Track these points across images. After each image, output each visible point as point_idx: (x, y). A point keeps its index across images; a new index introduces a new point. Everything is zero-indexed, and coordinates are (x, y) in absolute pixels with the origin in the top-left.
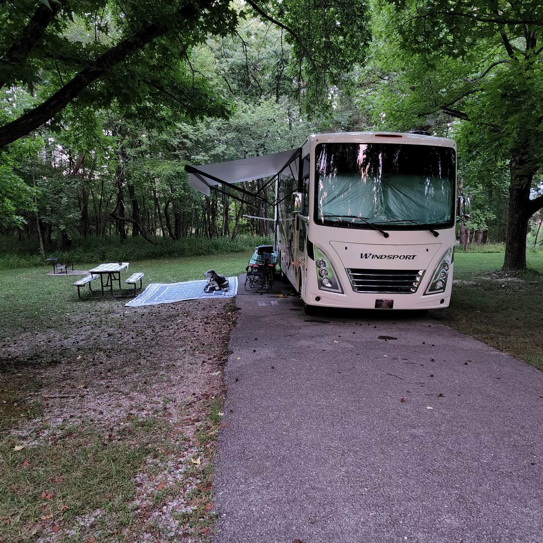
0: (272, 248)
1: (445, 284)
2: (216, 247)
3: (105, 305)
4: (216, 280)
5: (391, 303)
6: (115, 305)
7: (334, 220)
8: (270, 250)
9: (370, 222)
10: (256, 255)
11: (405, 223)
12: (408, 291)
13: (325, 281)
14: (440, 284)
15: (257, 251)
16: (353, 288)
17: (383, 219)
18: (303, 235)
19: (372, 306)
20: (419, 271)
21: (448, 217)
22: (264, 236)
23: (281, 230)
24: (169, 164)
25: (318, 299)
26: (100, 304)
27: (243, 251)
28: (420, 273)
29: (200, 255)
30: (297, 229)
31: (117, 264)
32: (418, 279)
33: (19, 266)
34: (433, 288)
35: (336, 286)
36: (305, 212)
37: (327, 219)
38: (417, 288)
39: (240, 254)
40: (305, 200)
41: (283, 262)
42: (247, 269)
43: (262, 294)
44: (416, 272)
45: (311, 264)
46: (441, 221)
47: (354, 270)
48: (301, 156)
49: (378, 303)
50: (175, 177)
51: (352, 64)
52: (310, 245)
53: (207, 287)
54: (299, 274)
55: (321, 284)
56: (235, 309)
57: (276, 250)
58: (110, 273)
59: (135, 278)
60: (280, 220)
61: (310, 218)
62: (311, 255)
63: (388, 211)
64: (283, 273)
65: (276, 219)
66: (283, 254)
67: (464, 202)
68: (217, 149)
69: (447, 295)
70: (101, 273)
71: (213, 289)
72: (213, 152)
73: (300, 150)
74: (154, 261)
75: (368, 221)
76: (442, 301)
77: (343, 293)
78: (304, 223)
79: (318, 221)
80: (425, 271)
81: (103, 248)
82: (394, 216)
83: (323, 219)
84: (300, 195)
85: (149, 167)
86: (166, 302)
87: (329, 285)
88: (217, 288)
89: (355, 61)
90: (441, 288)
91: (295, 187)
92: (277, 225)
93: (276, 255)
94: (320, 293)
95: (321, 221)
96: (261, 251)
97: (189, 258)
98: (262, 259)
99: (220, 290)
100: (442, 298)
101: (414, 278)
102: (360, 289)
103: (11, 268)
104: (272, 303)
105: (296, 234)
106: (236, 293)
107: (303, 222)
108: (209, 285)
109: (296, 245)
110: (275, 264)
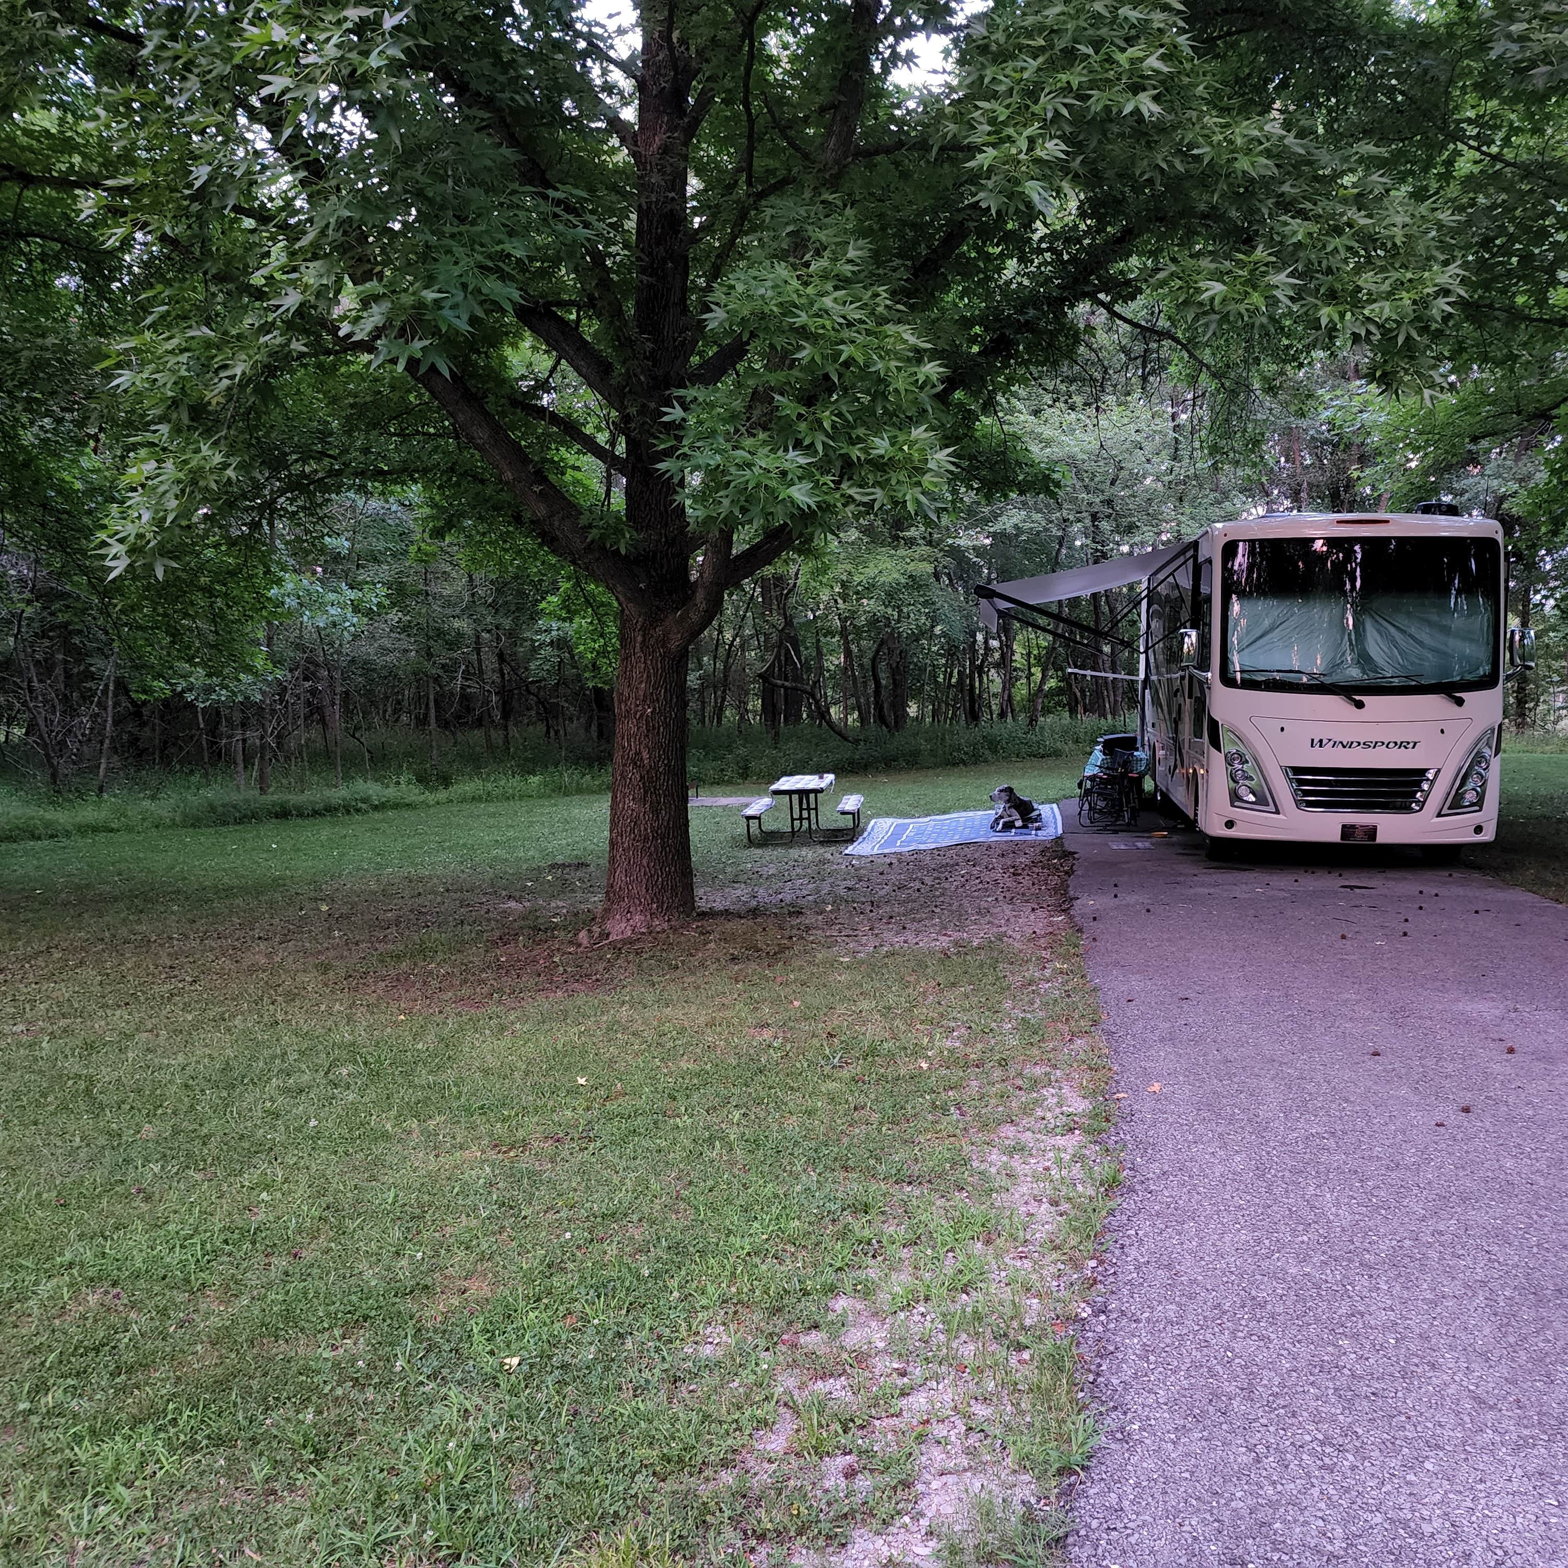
0: (1134, 739)
1: (1481, 798)
2: (993, 745)
3: (808, 854)
4: (1016, 807)
5: (1372, 832)
6: (826, 852)
7: (1260, 678)
8: (1130, 744)
9: (1327, 680)
10: (1098, 755)
11: (1396, 682)
12: (1407, 809)
13: (1243, 791)
14: (1470, 797)
15: (1099, 747)
16: (1298, 804)
17: (1354, 673)
18: (1201, 706)
19: (1334, 836)
20: (1426, 770)
21: (1485, 669)
22: (1109, 717)
23: (1156, 702)
24: (892, 556)
25: (1230, 824)
26: (794, 853)
27: (1057, 754)
28: (1430, 776)
29: (955, 764)
30: (1190, 697)
31: (815, 778)
32: (1425, 786)
33: (580, 791)
34: (1456, 804)
35: (1264, 799)
36: (1204, 664)
37: (1246, 676)
38: (1424, 803)
39: (1050, 761)
40: (1204, 643)
41: (1160, 769)
42: (1080, 785)
43: (1116, 832)
44: (1423, 772)
45: (1217, 759)
46: (1468, 677)
47: (1297, 770)
48: (1195, 557)
49: (1347, 830)
50: (906, 586)
51: (1308, 353)
52: (1214, 725)
53: (997, 821)
54: (1193, 783)
55: (1235, 797)
56: (1067, 855)
57: (1143, 745)
58: (803, 793)
59: (851, 802)
60: (1154, 678)
61: (1212, 675)
62: (1215, 743)
63: (1364, 659)
64: (1162, 794)
65: (1142, 676)
66: (1160, 753)
67: (1522, 638)
68: (1004, 519)
69: (1489, 815)
70: (789, 793)
71: (1009, 826)
72: (996, 527)
73: (1195, 545)
74: (856, 779)
75: (1322, 679)
76: (1478, 829)
77: (1277, 812)
78: (1203, 686)
79: (1228, 680)
80: (1439, 771)
81: (742, 751)
82: (1375, 668)
83: (1238, 676)
84: (1194, 634)
85: (849, 567)
86: (922, 847)
87: (1252, 798)
88: (1019, 823)
89: (1314, 347)
90: (1472, 804)
91: (1185, 615)
92: (1144, 688)
93: (1143, 756)
94: (1235, 813)
95: (1235, 680)
96: (1109, 747)
97: (930, 772)
98: (1113, 762)
99: (1025, 827)
100: (1477, 822)
101: (1418, 784)
102: (1310, 804)
103: (566, 794)
104: (1139, 844)
105: (1188, 705)
106: (1060, 831)
107: (1201, 683)
108: (1001, 817)
109: (1187, 727)
110: (1141, 776)
